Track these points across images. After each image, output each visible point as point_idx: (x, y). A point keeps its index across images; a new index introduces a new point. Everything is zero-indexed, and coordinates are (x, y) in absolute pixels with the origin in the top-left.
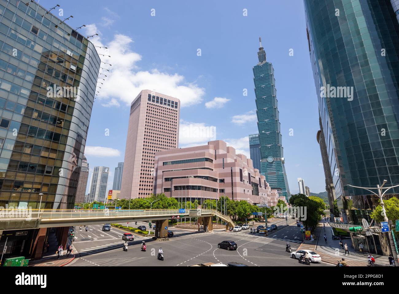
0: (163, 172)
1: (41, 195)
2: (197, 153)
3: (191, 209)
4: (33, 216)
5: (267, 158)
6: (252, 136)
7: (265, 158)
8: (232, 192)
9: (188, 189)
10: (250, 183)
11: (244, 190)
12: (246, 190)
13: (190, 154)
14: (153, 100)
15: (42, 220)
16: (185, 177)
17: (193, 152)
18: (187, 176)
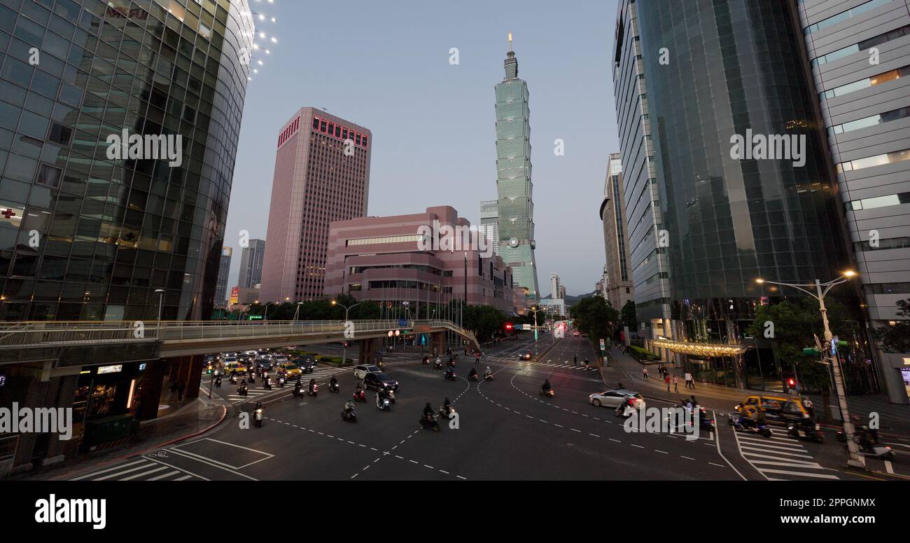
0: (346, 256)
1: (160, 292)
2: (408, 227)
3: (417, 320)
4: (147, 333)
5: (509, 239)
6: (485, 203)
7: (505, 240)
8: (466, 292)
9: (385, 287)
10: (492, 279)
11: (484, 290)
12: (487, 290)
13: (396, 228)
14: (322, 128)
15: (166, 342)
16: (390, 266)
17: (400, 225)
18: (392, 265)
